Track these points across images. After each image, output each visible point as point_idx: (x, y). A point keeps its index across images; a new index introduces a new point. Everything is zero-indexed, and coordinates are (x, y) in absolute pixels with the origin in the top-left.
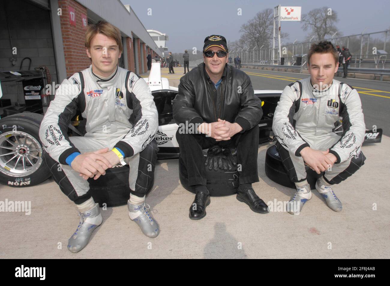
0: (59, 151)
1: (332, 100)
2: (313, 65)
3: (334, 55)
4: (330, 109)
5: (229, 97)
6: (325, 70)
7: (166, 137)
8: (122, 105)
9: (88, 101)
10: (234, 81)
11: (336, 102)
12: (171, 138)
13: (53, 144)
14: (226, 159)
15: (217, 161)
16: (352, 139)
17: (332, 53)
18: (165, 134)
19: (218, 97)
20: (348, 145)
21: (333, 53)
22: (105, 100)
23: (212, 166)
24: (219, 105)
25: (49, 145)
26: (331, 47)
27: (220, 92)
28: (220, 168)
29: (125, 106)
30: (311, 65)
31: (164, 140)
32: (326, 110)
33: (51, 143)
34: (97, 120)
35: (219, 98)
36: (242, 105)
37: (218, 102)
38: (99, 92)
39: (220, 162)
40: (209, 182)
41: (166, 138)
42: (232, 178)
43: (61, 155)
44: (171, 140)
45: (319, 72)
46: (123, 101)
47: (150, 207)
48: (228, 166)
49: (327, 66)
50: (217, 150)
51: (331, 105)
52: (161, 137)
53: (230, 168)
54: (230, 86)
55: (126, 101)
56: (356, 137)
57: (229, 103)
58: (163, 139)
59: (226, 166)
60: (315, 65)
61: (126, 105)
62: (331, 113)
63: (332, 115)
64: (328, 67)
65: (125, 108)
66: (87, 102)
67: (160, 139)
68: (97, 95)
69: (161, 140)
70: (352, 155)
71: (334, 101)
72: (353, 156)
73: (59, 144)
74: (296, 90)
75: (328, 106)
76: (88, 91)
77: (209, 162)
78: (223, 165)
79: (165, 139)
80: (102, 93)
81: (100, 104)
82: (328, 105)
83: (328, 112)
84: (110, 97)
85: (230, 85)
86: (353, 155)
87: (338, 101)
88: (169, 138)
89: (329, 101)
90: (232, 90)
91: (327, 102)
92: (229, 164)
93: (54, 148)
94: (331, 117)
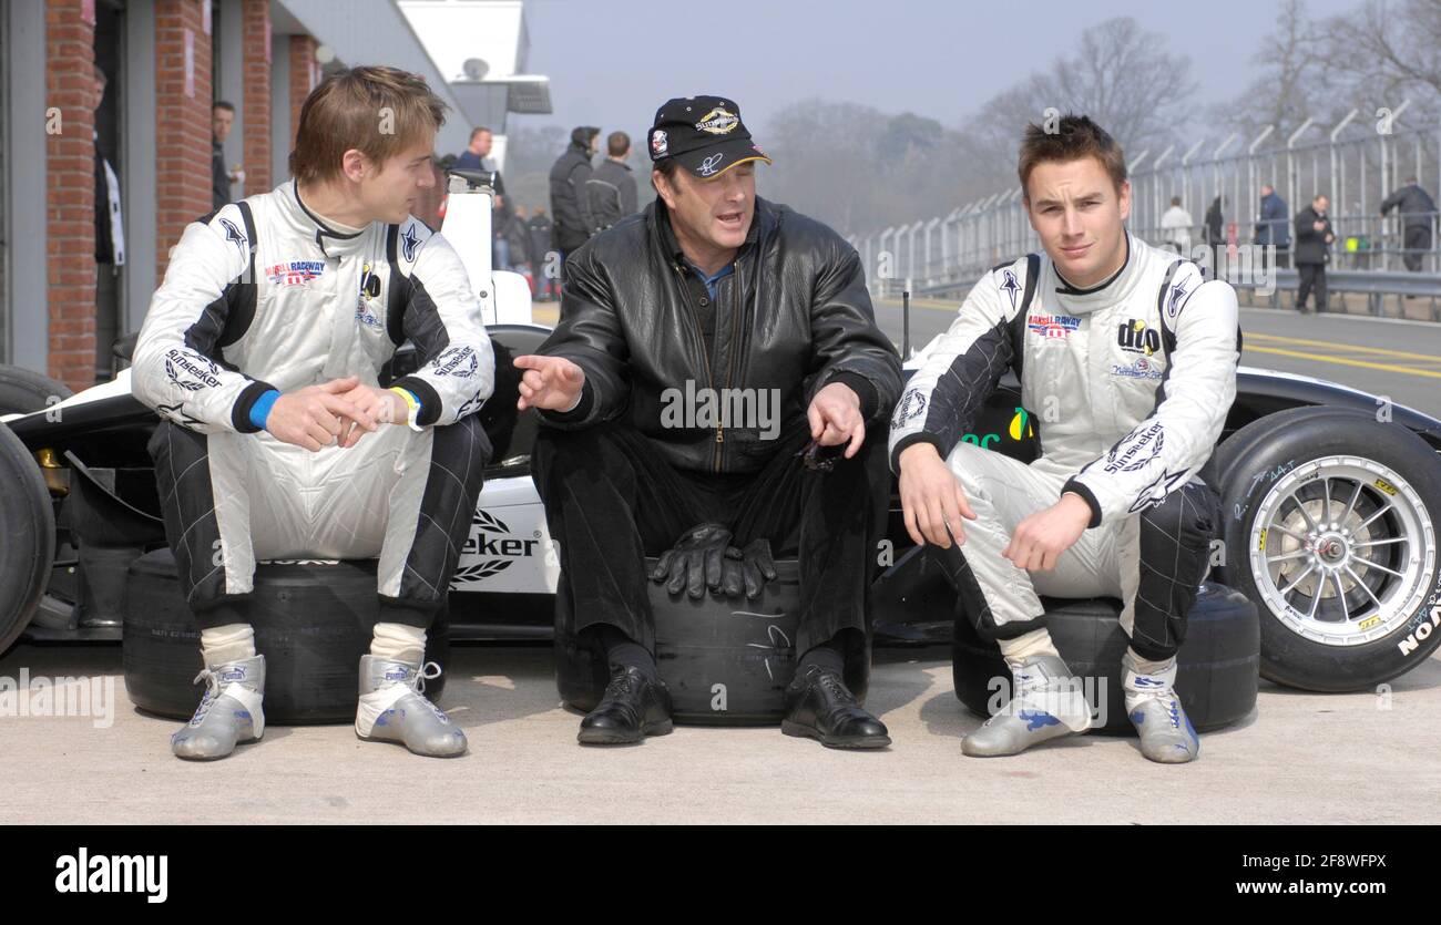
0: (226, 398)
1: (1132, 322)
2: (1042, 203)
3: (1103, 160)
4: (1126, 358)
5: (768, 322)
6: (1082, 214)
7: (504, 536)
8: (371, 320)
9: (268, 296)
10: (789, 259)
11: (1149, 331)
12: (528, 544)
13: (202, 386)
14: (741, 559)
15: (702, 565)
16: (1151, 444)
17: (1096, 156)
18: (500, 524)
19: (720, 318)
20: (1130, 462)
21: (1101, 154)
22: (327, 300)
23: (683, 582)
24: (726, 347)
25: (189, 395)
26: (1089, 134)
27: (729, 300)
28: (712, 590)
29: (381, 325)
30: (1034, 200)
31: (494, 552)
32: (1113, 361)
33: (195, 389)
34: (282, 370)
35: (725, 322)
36: (819, 353)
37: (720, 338)
38: (308, 270)
39: (715, 567)
40: (671, 651)
41: (504, 543)
42: (764, 638)
43: (235, 406)
44: (528, 553)
45: (1065, 223)
46: (378, 306)
47: (439, 671)
48: (743, 581)
49: (1086, 203)
50: (712, 534)
51: (1130, 344)
52: (482, 537)
53: (753, 589)
54: (771, 281)
55: (385, 309)
56: (1165, 437)
57: (768, 343)
58: (491, 546)
59: (736, 583)
60: (1051, 203)
61: (385, 324)
62: (1135, 374)
63: (1138, 382)
64: (1092, 203)
65: (378, 332)
66: (261, 303)
67: (477, 549)
68: (298, 280)
69: (482, 552)
70: (1148, 497)
71: (1139, 326)
72: (1151, 502)
73: (216, 383)
74: (1010, 284)
75: (1120, 347)
76: (271, 265)
77: (670, 566)
78: (722, 577)
79: (500, 552)
80: (320, 274)
81: (305, 309)
82: (1121, 343)
83: (1126, 371)
84: (346, 289)
85: (774, 276)
86: (1151, 499)
87: (1157, 327)
88: (518, 545)
89: (1122, 327)
90: (779, 292)
91: (1115, 332)
92: (750, 574)
93: (207, 396)
94: (1140, 390)
